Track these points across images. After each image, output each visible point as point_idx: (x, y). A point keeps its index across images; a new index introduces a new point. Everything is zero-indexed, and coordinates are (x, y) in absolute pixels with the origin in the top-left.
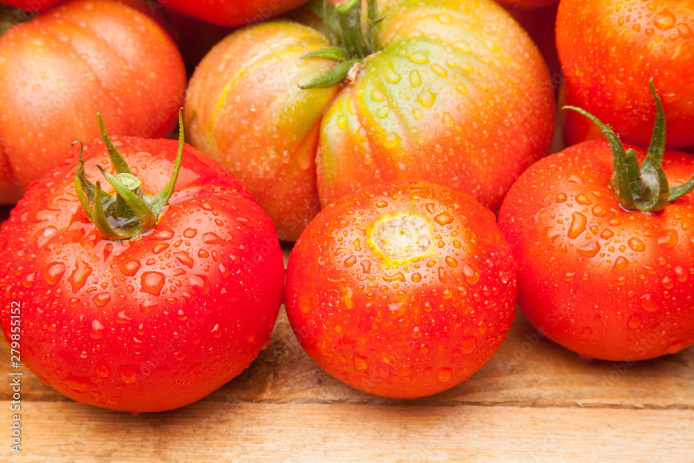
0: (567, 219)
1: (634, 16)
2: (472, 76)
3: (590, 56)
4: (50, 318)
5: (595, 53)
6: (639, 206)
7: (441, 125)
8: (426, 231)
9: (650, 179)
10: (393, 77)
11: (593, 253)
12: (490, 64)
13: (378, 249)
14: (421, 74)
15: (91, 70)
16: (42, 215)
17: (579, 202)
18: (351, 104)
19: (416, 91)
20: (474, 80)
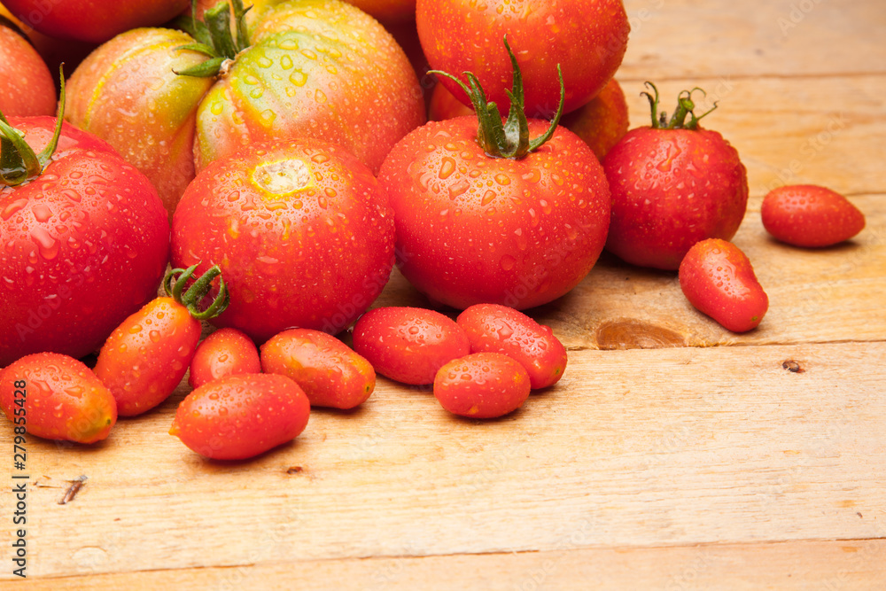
0: (437, 164)
2: (342, 60)
3: (448, 27)
5: (452, 22)
6: (504, 155)
7: (314, 103)
8: (306, 170)
9: (512, 135)
10: (264, 62)
11: (464, 191)
12: (357, 51)
13: (259, 186)
14: (292, 58)
17: (447, 149)
18: (226, 93)
19: (288, 73)
20: (344, 63)
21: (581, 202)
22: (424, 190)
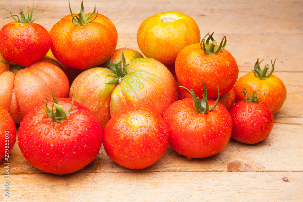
0: (182, 116)
1: (196, 61)
2: (154, 80)
3: (185, 73)
4: (38, 144)
5: (187, 72)
6: (201, 112)
7: (146, 94)
8: (143, 119)
9: (204, 105)
10: (132, 81)
11: (189, 124)
12: (159, 77)
13: (130, 124)
14: (140, 80)
15: (44, 81)
16: (34, 117)
17: (185, 111)
18: (120, 89)
19: (138, 85)
20: (155, 81)
21: (224, 127)
22: (178, 124)
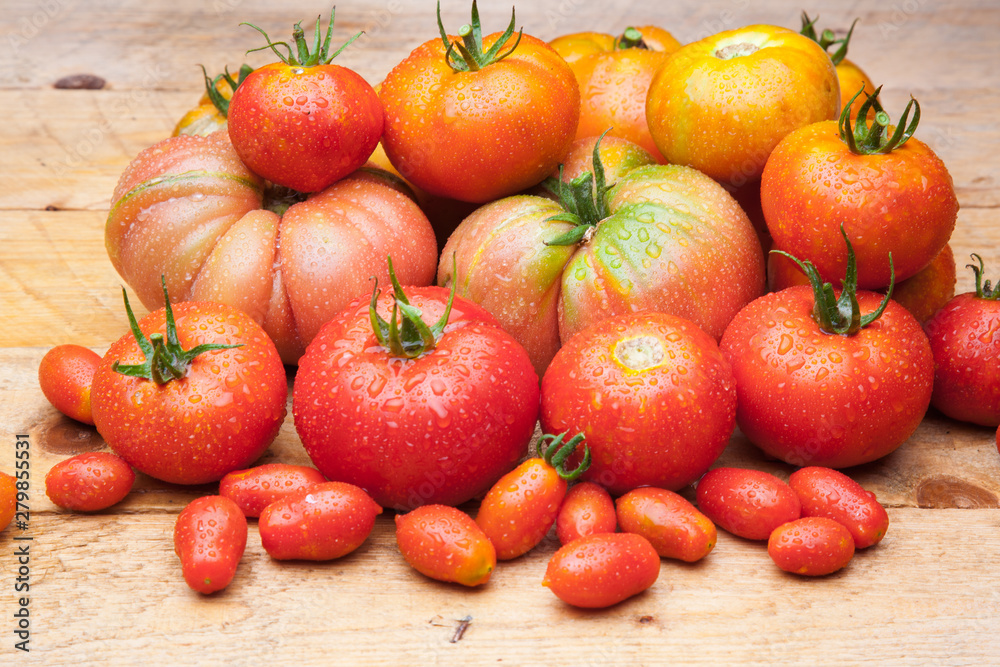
0: (777, 340)
1: (825, 174)
2: (692, 233)
3: (790, 210)
5: (794, 207)
6: (837, 330)
7: (667, 273)
8: (661, 347)
9: (846, 310)
10: (624, 234)
11: (799, 366)
12: (706, 223)
13: (620, 362)
14: (648, 231)
15: (364, 237)
16: (339, 343)
17: (786, 326)
18: (588, 260)
19: (645, 245)
20: (694, 235)
21: (906, 377)
22: (764, 363)
